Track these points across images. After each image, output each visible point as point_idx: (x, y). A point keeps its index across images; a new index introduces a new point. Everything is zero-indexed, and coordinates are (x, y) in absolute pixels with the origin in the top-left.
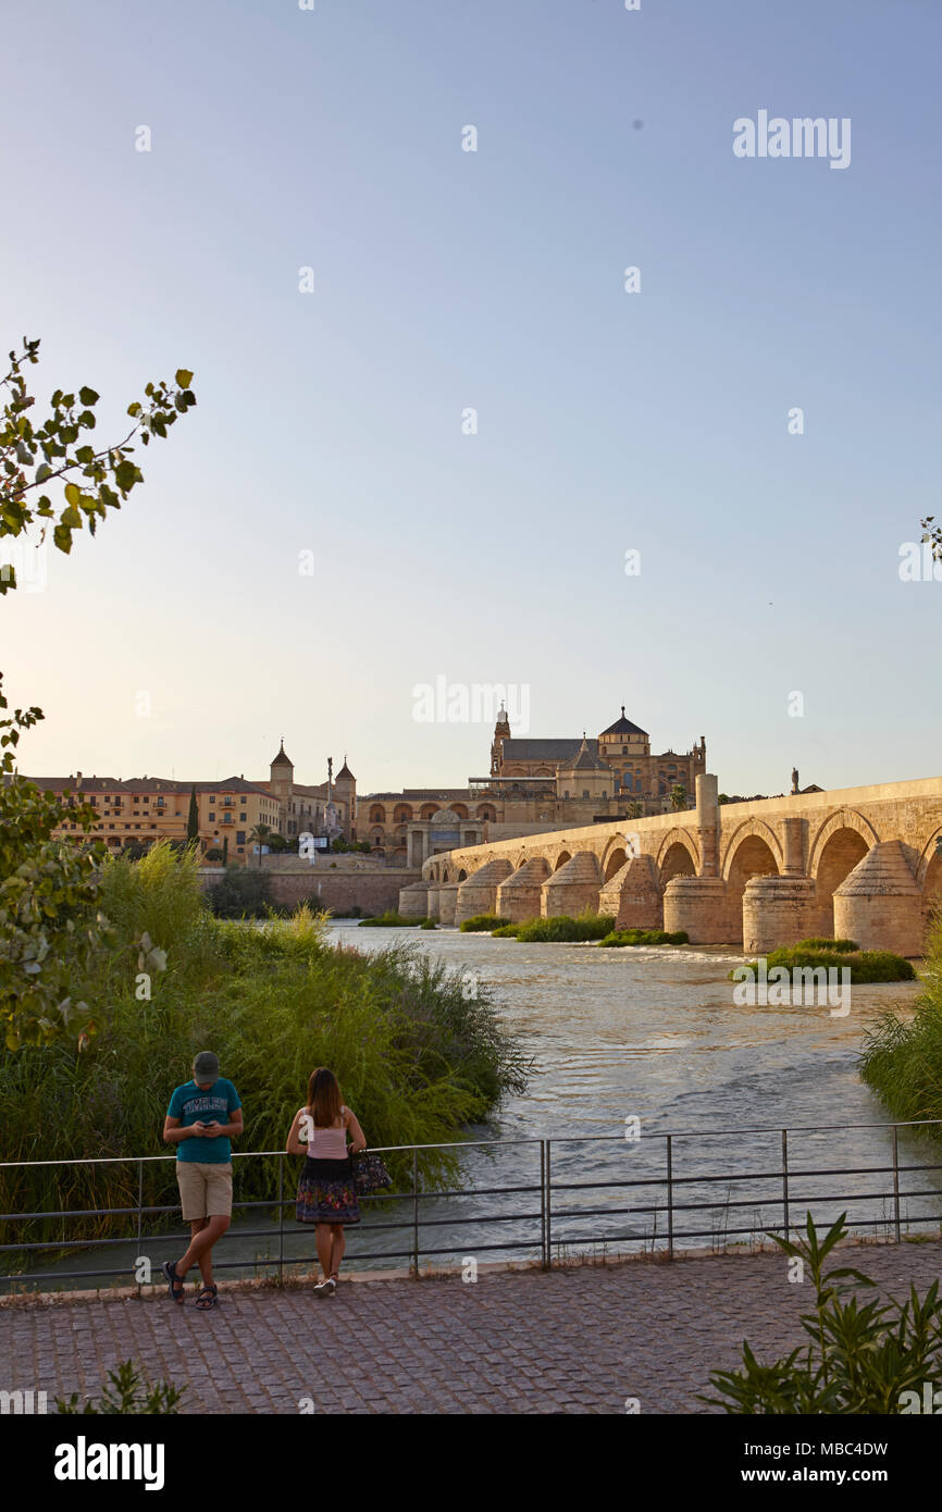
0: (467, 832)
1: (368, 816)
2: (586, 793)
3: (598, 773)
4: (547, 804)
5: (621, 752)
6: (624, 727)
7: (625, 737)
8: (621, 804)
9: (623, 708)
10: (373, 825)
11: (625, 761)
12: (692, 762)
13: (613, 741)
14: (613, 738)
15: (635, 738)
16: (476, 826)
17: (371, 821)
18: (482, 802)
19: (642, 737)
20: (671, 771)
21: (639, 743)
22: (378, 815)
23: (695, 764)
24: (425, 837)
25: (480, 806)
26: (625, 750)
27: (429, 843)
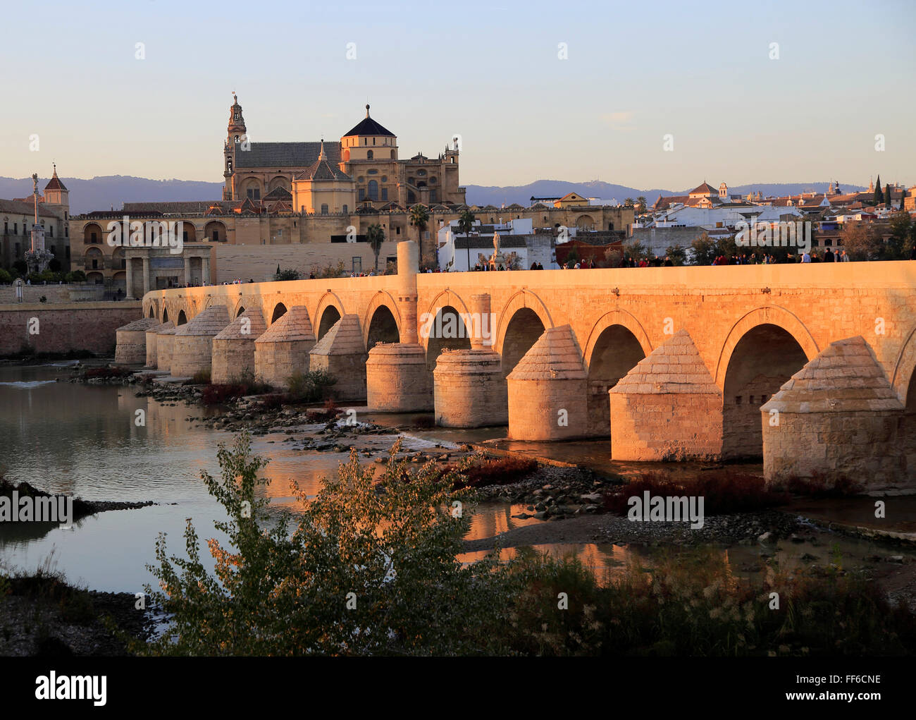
0: (191, 258)
1: (83, 237)
2: (325, 208)
3: (336, 186)
4: (282, 221)
5: (365, 157)
6: (368, 128)
7: (370, 139)
8: (363, 219)
9: (368, 107)
10: (89, 246)
11: (370, 167)
12: (443, 168)
13: (357, 145)
14: (357, 140)
15: (380, 140)
16: (201, 251)
17: (86, 242)
18: (209, 220)
19: (389, 139)
20: (421, 178)
21: (385, 146)
22: (94, 235)
23: (447, 170)
24: (145, 264)
25: (209, 224)
26: (370, 154)
27: (150, 270)
